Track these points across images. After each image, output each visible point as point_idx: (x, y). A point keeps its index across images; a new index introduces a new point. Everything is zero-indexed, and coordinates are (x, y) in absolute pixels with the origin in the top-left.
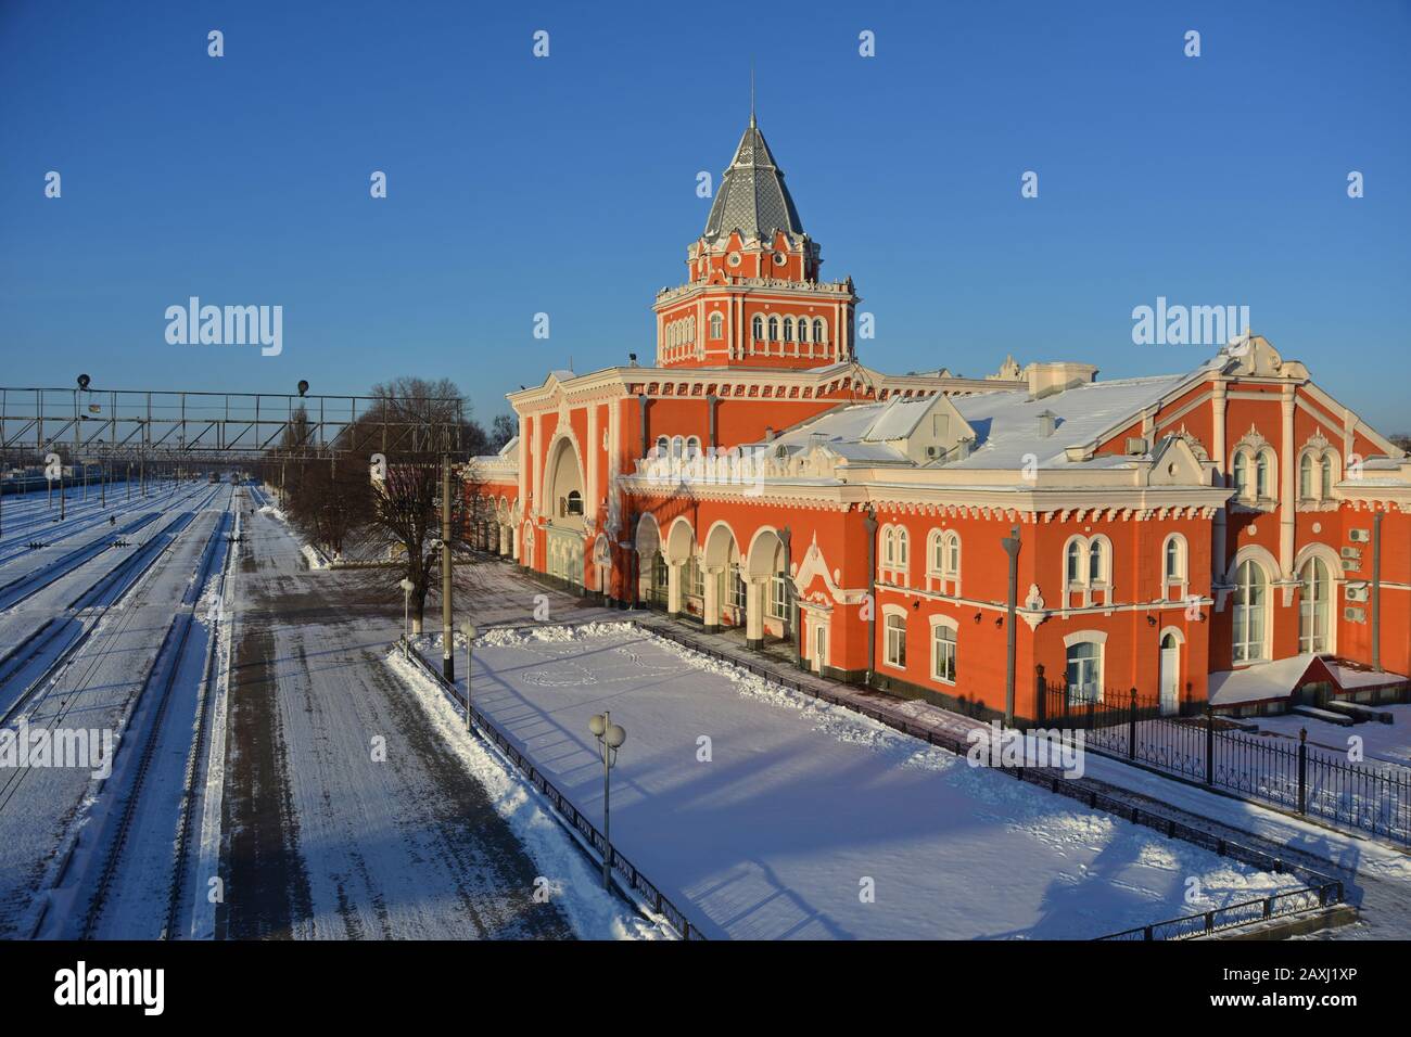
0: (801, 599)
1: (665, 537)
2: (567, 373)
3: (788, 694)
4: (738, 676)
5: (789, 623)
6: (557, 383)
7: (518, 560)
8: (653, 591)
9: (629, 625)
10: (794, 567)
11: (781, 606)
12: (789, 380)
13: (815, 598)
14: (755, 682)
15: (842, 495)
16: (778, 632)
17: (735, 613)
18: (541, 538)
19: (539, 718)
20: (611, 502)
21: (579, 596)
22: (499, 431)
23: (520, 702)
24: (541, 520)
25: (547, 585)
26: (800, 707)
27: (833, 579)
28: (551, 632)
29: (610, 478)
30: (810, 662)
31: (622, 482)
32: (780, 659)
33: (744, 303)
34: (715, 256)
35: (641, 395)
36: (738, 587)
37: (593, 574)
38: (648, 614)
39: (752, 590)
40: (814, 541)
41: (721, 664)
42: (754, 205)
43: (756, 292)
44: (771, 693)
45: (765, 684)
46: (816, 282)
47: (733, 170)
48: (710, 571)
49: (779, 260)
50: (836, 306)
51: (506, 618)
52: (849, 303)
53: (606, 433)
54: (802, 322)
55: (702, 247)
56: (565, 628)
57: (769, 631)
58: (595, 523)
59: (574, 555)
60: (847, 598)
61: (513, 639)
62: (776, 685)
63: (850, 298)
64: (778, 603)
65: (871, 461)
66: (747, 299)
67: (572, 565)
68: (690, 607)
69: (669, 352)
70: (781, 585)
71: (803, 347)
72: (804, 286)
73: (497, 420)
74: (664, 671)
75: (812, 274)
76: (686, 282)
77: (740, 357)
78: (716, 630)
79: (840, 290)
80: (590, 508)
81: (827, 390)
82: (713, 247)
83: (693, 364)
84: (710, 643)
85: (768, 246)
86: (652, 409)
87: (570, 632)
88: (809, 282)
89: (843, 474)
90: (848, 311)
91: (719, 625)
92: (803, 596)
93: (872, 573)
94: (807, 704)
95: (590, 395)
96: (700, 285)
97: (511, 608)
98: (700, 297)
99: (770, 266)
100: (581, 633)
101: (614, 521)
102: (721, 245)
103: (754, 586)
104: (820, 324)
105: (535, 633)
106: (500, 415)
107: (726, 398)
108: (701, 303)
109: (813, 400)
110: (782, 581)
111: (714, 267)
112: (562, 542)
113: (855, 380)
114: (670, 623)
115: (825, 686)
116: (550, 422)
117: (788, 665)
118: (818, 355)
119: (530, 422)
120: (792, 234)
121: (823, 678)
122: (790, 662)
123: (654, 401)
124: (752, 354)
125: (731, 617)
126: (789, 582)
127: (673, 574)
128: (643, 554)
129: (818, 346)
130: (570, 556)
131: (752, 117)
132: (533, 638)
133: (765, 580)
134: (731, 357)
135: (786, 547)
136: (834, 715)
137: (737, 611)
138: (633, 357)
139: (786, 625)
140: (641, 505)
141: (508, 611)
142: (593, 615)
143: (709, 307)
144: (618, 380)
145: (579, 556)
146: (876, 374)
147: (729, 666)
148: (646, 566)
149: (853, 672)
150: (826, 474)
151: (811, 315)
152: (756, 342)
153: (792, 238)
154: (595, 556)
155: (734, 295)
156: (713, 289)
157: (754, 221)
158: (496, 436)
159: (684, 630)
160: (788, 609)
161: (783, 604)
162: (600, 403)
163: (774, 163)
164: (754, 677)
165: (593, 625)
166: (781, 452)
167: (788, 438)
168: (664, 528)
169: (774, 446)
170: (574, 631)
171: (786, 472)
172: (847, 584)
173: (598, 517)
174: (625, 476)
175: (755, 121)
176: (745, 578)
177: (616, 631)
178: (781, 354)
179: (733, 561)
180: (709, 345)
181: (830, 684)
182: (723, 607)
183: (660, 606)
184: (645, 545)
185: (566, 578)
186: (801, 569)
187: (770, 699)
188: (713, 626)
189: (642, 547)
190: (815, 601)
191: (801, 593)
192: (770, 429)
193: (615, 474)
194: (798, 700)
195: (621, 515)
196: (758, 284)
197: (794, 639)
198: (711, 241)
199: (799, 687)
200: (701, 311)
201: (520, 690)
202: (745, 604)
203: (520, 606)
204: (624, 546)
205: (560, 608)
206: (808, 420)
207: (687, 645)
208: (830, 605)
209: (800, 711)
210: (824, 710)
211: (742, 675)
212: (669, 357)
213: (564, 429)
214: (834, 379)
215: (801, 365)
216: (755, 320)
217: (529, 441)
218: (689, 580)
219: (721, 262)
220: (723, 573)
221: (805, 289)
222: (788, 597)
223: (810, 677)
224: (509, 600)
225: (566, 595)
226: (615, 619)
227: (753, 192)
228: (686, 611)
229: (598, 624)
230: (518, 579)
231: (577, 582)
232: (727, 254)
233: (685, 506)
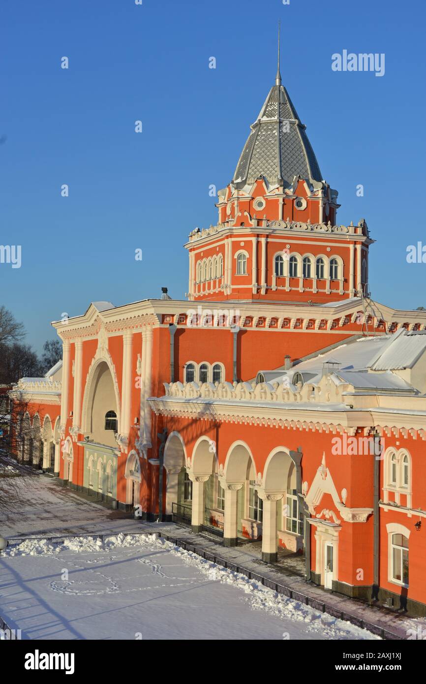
0: (311, 516)
1: (190, 455)
2: (106, 304)
3: (297, 608)
4: (251, 588)
5: (302, 538)
6: (97, 313)
7: (59, 473)
8: (179, 506)
9: (154, 537)
10: (305, 485)
11: (294, 522)
12: (306, 313)
13: (323, 516)
14: (267, 594)
15: (349, 419)
16: (292, 546)
17: (252, 527)
18: (79, 453)
19: (61, 627)
20: (142, 422)
21: (110, 508)
22: (49, 355)
23: (46, 611)
24: (80, 437)
25: (83, 497)
26: (307, 620)
27: (341, 498)
28: (81, 542)
29: (142, 399)
30: (319, 576)
31: (152, 403)
32: (292, 572)
33: (267, 243)
34: (241, 200)
35: (171, 325)
36: (256, 503)
37: (124, 488)
38: (174, 526)
39: (267, 505)
40: (323, 462)
41: (235, 576)
42: (278, 155)
43: (278, 233)
44: (280, 606)
45: (276, 597)
46: (333, 224)
47: (260, 123)
48: (229, 487)
49: (299, 204)
50: (351, 246)
51: (41, 529)
52: (363, 244)
53: (139, 358)
54: (320, 261)
55: (230, 192)
56: (95, 538)
57: (284, 545)
58: (127, 441)
59: (108, 470)
60: (354, 516)
61: (45, 548)
62: (286, 598)
63: (364, 239)
64: (293, 518)
65: (376, 389)
66: (269, 240)
67: (106, 479)
68: (213, 521)
69: (199, 286)
70: (295, 501)
71: (321, 283)
72: (322, 229)
73: (47, 345)
74: (183, 581)
75: (330, 218)
76: (215, 224)
77: (263, 292)
78: (235, 542)
79: (355, 232)
80: (124, 427)
81: (341, 323)
82: (241, 192)
83: (219, 298)
84: (229, 555)
85: (290, 192)
86: (180, 337)
87: (99, 543)
88: (326, 225)
89: (350, 400)
90: (362, 251)
91: (237, 539)
92: (313, 513)
93: (377, 493)
94: (314, 618)
95: (125, 324)
96: (227, 226)
97: (47, 519)
98: (227, 237)
99: (291, 209)
100: (109, 543)
101: (145, 439)
102: (247, 191)
103: (269, 502)
104: (336, 263)
105: (67, 543)
106: (50, 341)
107: (248, 329)
108: (228, 243)
109: (328, 331)
110: (296, 498)
111: (241, 210)
112: (98, 458)
113: (367, 314)
114: (193, 536)
115: (334, 600)
116: (90, 347)
117: (299, 578)
118: (334, 291)
119: (72, 347)
120: (312, 181)
121: (332, 592)
122: (301, 576)
123: (183, 331)
124: (274, 289)
125: (250, 531)
126: (301, 499)
127: (197, 489)
128: (170, 470)
129: (334, 283)
130: (105, 470)
131: (278, 76)
132: (65, 548)
133: (279, 497)
134: (254, 292)
135: (297, 466)
136: (339, 630)
137: (255, 525)
138: (165, 290)
139: (299, 540)
140: (169, 425)
141: (44, 522)
142: (123, 526)
143: (236, 246)
144: (151, 310)
145: (114, 472)
146: (385, 308)
147: (243, 578)
148: (172, 481)
149: (359, 588)
150: (335, 400)
151: (328, 254)
152: (278, 278)
153: (312, 185)
154: (127, 472)
155: (258, 236)
156: (239, 230)
157: (278, 169)
158: (46, 360)
159: (205, 543)
160: (301, 524)
161: (297, 520)
162: (135, 331)
163: (296, 117)
164: (266, 589)
165: (121, 536)
166: (297, 379)
167: (305, 366)
168: (189, 446)
169: (291, 372)
170: (102, 541)
171: (298, 396)
172: (352, 503)
173: (130, 435)
174: (155, 398)
175: (280, 79)
176: (262, 495)
177: (142, 542)
178: (301, 289)
179: (251, 478)
180: (235, 280)
181: (338, 599)
182: (242, 521)
183: (183, 519)
184: (172, 462)
185: (100, 491)
186: (312, 486)
187: (280, 611)
188: (232, 539)
189: (169, 463)
190: (323, 517)
191: (311, 510)
192: (288, 357)
193: (147, 396)
194: (305, 613)
195: (151, 434)
196: (280, 226)
197: (305, 553)
198: (239, 187)
199: (307, 601)
200: (228, 250)
201: (46, 598)
202: (261, 519)
203: (56, 517)
204: (153, 462)
205: (92, 519)
206: (322, 351)
207: (206, 557)
208: (337, 522)
209: (306, 625)
210: (329, 624)
211: (255, 587)
212: (199, 291)
213: (102, 354)
214: (348, 312)
215: (318, 300)
216: (277, 259)
217: (71, 365)
218: (212, 495)
219: (247, 206)
220: (243, 489)
221: (323, 230)
222: (301, 515)
223: (319, 592)
224: (47, 512)
225: (99, 506)
226: (142, 531)
227: (277, 143)
228: (208, 524)
229: (126, 535)
230: (56, 491)
231: (110, 495)
232: (253, 199)
233: (208, 427)
